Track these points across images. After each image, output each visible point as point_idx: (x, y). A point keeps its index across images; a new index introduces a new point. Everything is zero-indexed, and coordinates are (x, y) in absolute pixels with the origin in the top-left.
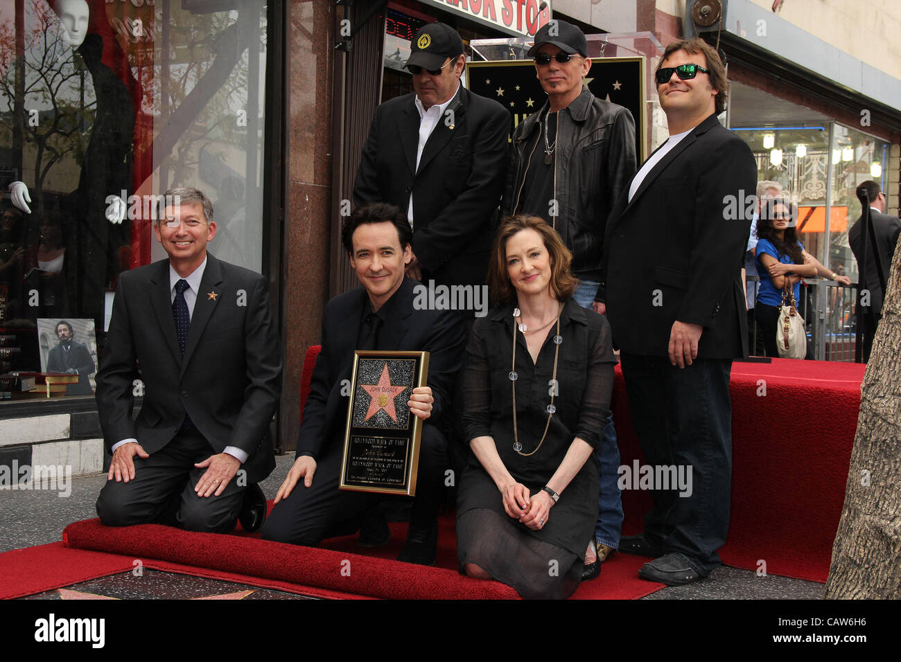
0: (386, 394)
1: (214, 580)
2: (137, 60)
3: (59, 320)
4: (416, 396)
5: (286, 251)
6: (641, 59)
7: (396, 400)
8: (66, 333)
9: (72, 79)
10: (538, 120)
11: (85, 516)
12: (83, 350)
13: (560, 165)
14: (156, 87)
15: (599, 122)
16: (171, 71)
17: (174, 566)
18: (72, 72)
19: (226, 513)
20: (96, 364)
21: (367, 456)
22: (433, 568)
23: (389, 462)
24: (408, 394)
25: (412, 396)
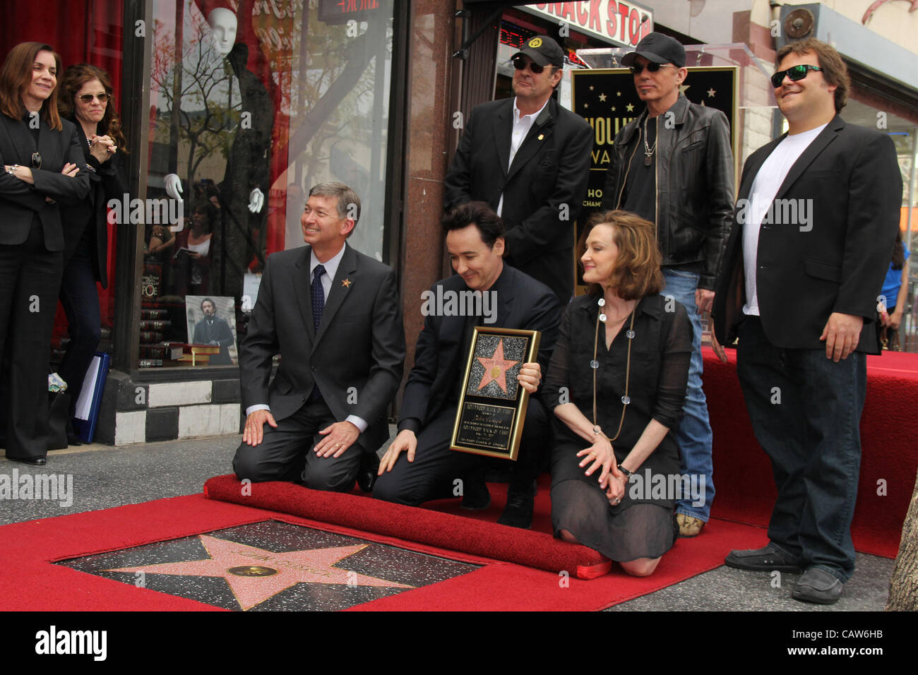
0: (498, 367)
1: (334, 534)
2: (278, 66)
3: (204, 297)
4: (525, 370)
5: (404, 240)
6: (735, 68)
7: (507, 373)
8: (210, 309)
9: (222, 82)
10: (637, 126)
11: (223, 472)
12: (224, 324)
13: (661, 164)
14: (293, 91)
15: (697, 124)
16: (308, 76)
17: (298, 519)
18: (222, 77)
19: (345, 474)
20: (235, 337)
21: (477, 422)
22: (530, 531)
23: (496, 429)
24: (518, 369)
25: (521, 370)
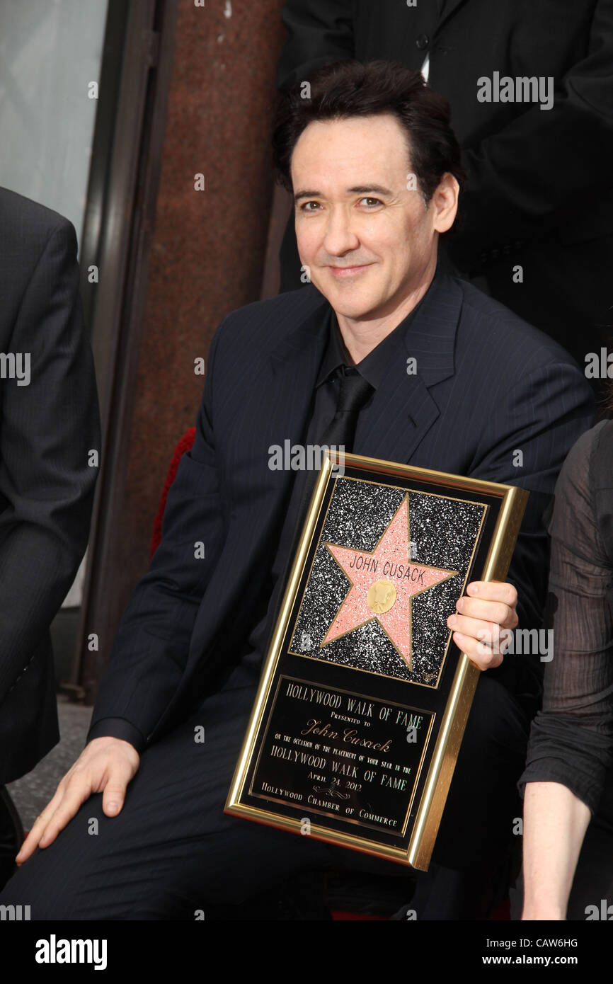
0: (392, 583)
4: (473, 603)
7: (418, 604)
21: (314, 739)
23: (372, 767)
24: (451, 595)
25: (462, 601)
